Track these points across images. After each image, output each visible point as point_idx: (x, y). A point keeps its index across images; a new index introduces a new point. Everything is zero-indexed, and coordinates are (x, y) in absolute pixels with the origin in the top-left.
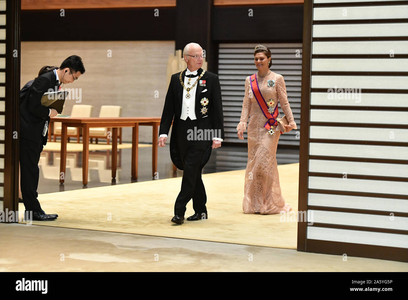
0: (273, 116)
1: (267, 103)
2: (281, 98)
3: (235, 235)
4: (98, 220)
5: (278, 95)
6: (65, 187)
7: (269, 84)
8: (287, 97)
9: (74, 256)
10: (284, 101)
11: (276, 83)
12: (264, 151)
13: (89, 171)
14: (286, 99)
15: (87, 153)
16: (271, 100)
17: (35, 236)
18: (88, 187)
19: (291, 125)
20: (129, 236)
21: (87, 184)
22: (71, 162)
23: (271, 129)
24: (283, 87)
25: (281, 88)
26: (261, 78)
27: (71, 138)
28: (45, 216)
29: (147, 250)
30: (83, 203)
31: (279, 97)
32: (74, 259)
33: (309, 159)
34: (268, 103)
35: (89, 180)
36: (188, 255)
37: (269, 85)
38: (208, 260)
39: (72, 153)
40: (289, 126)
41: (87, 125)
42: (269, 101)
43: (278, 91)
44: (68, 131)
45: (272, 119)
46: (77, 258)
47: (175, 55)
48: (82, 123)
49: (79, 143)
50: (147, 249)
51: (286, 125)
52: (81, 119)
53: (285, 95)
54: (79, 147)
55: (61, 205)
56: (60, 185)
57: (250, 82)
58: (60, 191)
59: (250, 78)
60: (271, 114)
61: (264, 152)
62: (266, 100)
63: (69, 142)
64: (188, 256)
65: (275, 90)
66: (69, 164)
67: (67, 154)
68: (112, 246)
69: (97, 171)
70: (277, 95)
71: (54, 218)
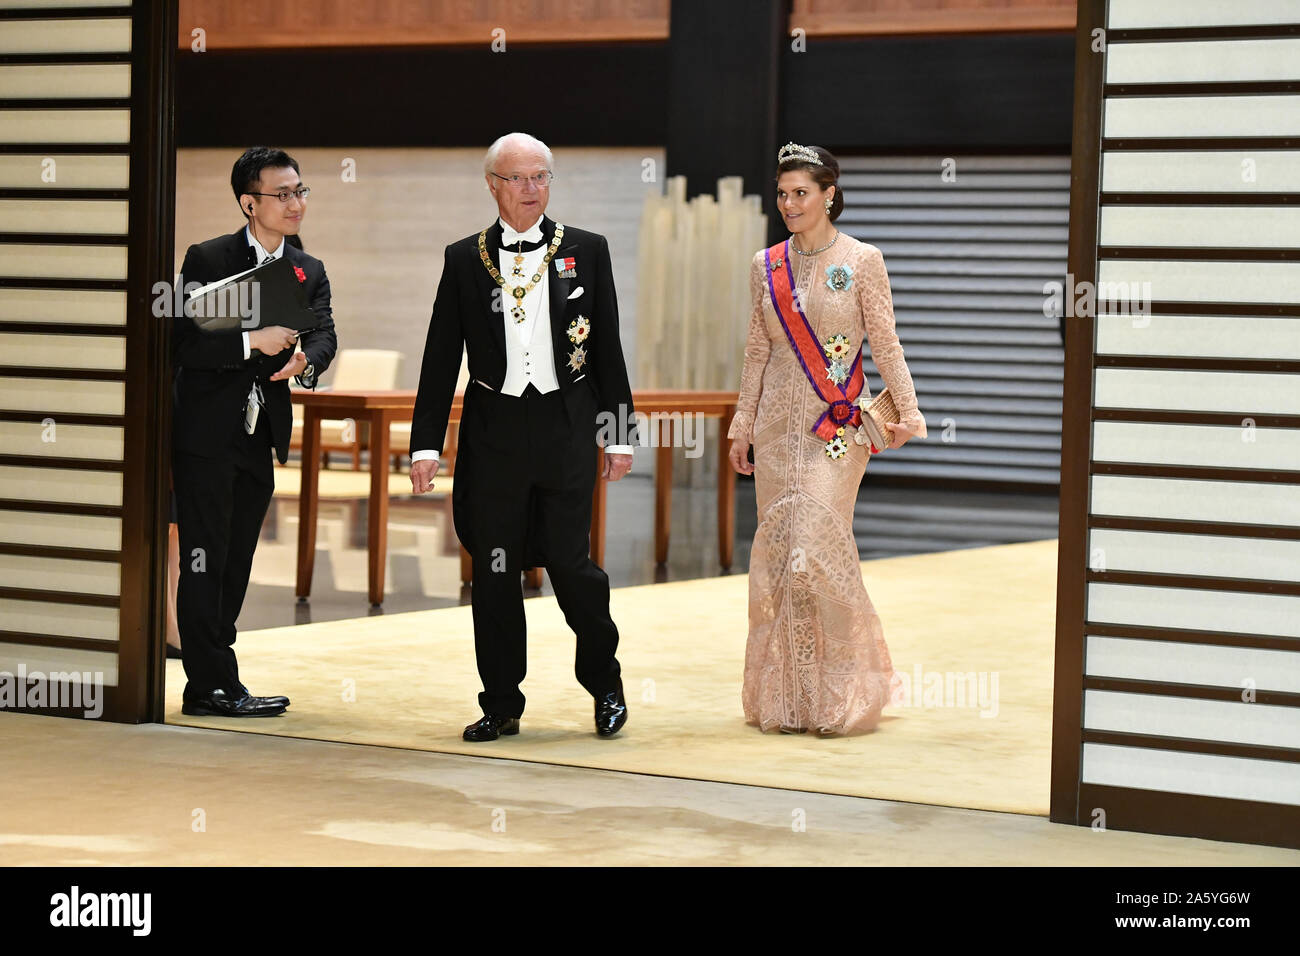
0: (844, 394)
1: (826, 348)
2: (872, 329)
3: (851, 767)
4: (416, 715)
5: (863, 318)
6: (314, 611)
7: (833, 281)
8: (894, 323)
9: (335, 829)
10: (887, 340)
11: (858, 276)
12: (814, 515)
13: (388, 561)
14: (893, 331)
15: (384, 502)
16: (839, 338)
17: (215, 766)
18: (385, 610)
19: (909, 426)
20: (515, 767)
21: (382, 601)
22: (332, 532)
23: (835, 437)
24: (882, 291)
25: (874, 292)
26: (806, 257)
27: (333, 455)
28: (248, 704)
29: (569, 814)
30: (369, 662)
31: (867, 325)
32: (337, 841)
33: (1090, 528)
34: (829, 349)
35: (388, 589)
36: (699, 830)
37: (831, 286)
38: (763, 849)
39: (335, 502)
40: (902, 425)
41: (385, 416)
42: (831, 339)
43: (864, 303)
44: (323, 434)
45: (841, 402)
46: (348, 837)
47: (665, 192)
48: (368, 406)
49: (357, 470)
50: (570, 812)
51: (890, 425)
52: (365, 395)
53: (888, 319)
54: (359, 484)
55: (299, 668)
56: (298, 605)
57: (765, 274)
58: (298, 622)
59: (768, 259)
60: (839, 385)
61: (814, 520)
62: (821, 338)
63: (326, 468)
64: (701, 833)
65: (854, 303)
66: (326, 539)
67: (321, 507)
68: (458, 798)
69: (414, 560)
70: (860, 318)
71: (276, 708)
